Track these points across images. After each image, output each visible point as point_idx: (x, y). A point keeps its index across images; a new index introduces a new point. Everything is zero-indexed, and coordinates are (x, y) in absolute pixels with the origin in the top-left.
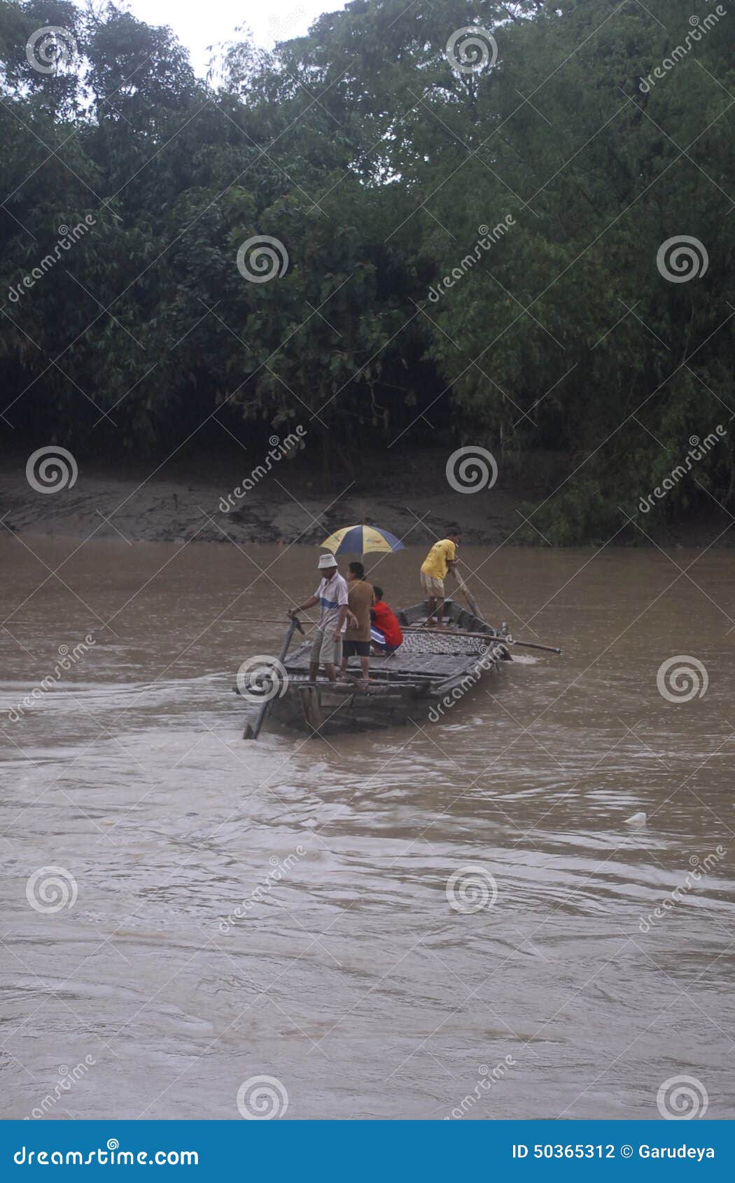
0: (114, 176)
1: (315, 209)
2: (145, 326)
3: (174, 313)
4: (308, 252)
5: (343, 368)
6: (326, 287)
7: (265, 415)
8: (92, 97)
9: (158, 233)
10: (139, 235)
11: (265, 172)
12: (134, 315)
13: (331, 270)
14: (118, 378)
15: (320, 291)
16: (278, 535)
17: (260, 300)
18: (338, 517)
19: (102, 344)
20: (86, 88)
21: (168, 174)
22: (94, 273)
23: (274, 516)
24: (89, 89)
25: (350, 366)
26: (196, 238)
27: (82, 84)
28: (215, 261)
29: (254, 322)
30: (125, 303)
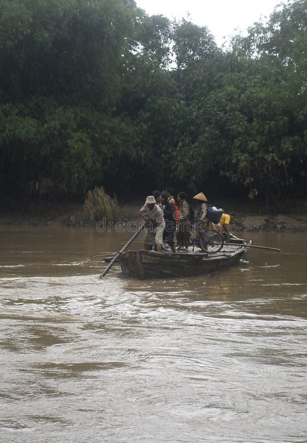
0: (183, 87)
1: (262, 95)
2: (193, 146)
3: (204, 140)
4: (259, 112)
5: (273, 159)
6: (267, 127)
7: (241, 181)
8: (175, 56)
9: (199, 109)
10: (192, 109)
11: (244, 83)
12: (189, 142)
13: (269, 120)
14: (181, 167)
15: (264, 129)
16: (244, 228)
17: (239, 132)
18: (270, 222)
19: (175, 153)
20: (173, 52)
21: (205, 85)
22: (173, 124)
23: (243, 221)
24: (174, 53)
25: (276, 159)
26: (214, 108)
27: (171, 51)
28: (221, 118)
29: (237, 143)
30: (185, 137)
